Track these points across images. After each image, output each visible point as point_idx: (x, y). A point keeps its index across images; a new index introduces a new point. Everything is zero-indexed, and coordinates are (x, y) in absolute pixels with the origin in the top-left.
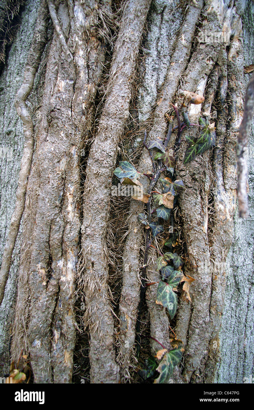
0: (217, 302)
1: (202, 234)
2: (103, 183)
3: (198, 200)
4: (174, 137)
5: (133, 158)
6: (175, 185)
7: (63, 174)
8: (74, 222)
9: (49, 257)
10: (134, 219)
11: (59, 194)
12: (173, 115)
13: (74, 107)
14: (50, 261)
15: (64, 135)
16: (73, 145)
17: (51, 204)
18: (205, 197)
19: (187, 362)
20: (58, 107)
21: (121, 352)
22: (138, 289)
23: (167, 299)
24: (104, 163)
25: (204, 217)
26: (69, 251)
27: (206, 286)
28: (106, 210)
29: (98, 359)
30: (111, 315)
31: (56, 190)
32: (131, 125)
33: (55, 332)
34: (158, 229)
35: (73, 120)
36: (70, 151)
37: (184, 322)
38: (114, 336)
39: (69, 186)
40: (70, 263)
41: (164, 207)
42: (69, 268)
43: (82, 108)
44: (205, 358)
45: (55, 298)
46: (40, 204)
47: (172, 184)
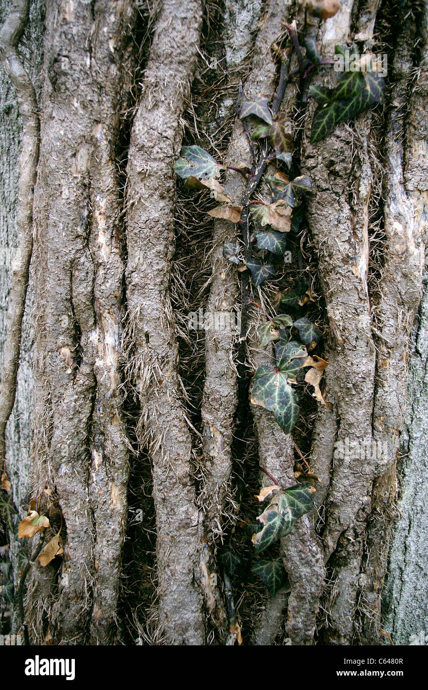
0: (386, 410)
1: (352, 281)
2: (156, 190)
3: (342, 215)
4: (292, 92)
5: (219, 139)
6: (295, 187)
7: (84, 178)
8: (111, 263)
9: (75, 326)
10: (219, 255)
11: (80, 214)
12: (288, 47)
13: (95, 49)
14: (77, 333)
15: (79, 104)
16: (97, 122)
17: (69, 232)
18: (361, 209)
19: (330, 515)
20: (64, 53)
21: (204, 490)
22: (232, 382)
23: (274, 397)
24: (155, 152)
25: (357, 247)
26: (106, 314)
27: (362, 378)
28: (166, 239)
29: (164, 500)
30: (184, 427)
31: (75, 208)
32: (213, 75)
33: (95, 453)
34: (265, 272)
35: (94, 74)
36: (93, 133)
37: (325, 445)
38: (192, 461)
39: (98, 199)
40: (108, 335)
41: (273, 230)
42: (107, 344)
43: (108, 49)
44: (366, 510)
45: (91, 396)
46: (51, 233)
47: (290, 185)
